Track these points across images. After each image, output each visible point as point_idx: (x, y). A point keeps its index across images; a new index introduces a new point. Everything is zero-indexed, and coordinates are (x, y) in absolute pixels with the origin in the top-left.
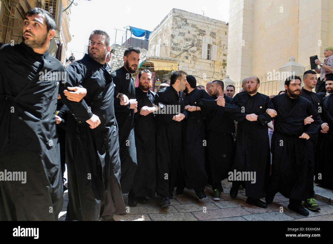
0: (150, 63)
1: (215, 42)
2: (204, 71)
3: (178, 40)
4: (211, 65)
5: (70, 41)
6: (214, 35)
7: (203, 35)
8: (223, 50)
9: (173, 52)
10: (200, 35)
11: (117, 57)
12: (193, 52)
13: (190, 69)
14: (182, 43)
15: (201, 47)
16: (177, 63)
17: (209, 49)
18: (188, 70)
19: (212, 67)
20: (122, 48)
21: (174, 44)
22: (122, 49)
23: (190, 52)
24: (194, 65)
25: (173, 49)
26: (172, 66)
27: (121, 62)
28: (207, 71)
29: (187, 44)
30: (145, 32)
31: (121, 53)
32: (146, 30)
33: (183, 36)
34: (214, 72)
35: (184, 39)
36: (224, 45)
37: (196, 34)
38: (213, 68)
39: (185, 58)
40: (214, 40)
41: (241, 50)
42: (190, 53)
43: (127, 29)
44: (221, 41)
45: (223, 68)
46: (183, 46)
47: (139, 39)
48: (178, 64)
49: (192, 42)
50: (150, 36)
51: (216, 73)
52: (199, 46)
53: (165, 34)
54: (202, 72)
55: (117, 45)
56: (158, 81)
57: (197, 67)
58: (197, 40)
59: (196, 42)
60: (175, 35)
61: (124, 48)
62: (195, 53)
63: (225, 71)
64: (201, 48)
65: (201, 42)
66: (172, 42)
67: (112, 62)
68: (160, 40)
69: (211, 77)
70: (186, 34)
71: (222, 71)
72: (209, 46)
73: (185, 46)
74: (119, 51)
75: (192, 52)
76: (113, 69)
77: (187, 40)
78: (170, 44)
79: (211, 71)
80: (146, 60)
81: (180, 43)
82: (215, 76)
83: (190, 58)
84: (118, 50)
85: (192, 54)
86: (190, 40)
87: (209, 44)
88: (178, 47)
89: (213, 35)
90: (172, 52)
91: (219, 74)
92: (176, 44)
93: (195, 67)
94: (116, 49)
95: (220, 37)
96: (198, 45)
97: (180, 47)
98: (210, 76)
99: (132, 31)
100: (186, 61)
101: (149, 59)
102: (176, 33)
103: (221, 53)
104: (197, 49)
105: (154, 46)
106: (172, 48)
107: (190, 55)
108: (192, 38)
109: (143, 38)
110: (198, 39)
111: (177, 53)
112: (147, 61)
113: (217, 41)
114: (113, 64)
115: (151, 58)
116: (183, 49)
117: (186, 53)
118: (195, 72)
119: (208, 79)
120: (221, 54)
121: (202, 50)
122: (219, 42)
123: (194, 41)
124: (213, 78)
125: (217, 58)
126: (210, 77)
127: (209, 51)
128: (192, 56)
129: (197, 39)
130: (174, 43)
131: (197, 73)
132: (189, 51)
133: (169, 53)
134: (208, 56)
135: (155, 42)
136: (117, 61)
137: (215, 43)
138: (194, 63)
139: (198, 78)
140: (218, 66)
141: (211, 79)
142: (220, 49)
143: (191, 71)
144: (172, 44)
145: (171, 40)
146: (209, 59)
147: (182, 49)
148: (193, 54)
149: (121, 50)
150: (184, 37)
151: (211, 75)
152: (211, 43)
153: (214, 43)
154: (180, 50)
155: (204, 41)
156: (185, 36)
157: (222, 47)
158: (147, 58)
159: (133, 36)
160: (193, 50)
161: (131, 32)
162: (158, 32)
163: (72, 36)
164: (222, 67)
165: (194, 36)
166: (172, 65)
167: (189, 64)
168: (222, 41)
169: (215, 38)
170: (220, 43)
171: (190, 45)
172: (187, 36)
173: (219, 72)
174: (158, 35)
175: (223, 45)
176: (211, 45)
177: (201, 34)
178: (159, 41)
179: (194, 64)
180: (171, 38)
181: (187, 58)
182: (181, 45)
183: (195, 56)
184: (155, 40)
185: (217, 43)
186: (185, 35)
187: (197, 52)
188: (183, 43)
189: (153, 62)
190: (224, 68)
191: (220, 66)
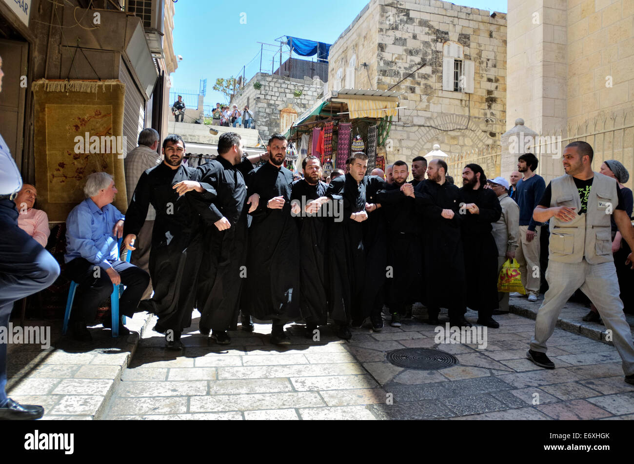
0: (340, 105)
1: (469, 54)
2: (449, 116)
3: (393, 54)
4: (464, 102)
5: (175, 69)
6: (467, 40)
7: (443, 41)
8: (486, 71)
9: (383, 80)
10: (437, 41)
11: (265, 99)
12: (425, 77)
13: (420, 113)
14: (401, 61)
15: (440, 66)
16: (395, 101)
17: (457, 69)
18: (416, 114)
19: (464, 106)
20: (275, 80)
21: (384, 64)
22: (275, 82)
23: (419, 77)
24: (427, 104)
25: (384, 73)
26: (386, 108)
27: (274, 107)
28: (455, 115)
29: (411, 61)
30: (317, 46)
31: (272, 91)
32: (319, 43)
33: (403, 45)
34: (469, 117)
35: (406, 50)
36: (488, 60)
37: (430, 41)
38: (467, 109)
39: (409, 91)
40: (467, 51)
41: (542, 64)
42: (419, 80)
43: (282, 43)
44: (481, 51)
45: (487, 107)
46: (402, 66)
47: (306, 61)
48: (397, 103)
49: (421, 56)
50: (331, 51)
51: (474, 119)
52: (436, 64)
53: (363, 45)
54: (444, 117)
55: (264, 75)
56: (357, 139)
57: (433, 108)
58: (432, 53)
59: (430, 57)
60: (385, 44)
61: (279, 80)
62: (430, 79)
63: (492, 113)
64: (441, 68)
65: (439, 56)
66: (381, 59)
67: (256, 108)
68: (354, 57)
69: (464, 128)
70: (407, 40)
71: (485, 114)
72: (457, 64)
73: (407, 66)
74: (269, 86)
75: (422, 78)
76: (258, 122)
77: (411, 53)
78: (377, 63)
79: (462, 116)
80: (331, 98)
81: (397, 61)
82: (472, 124)
83: (418, 90)
84: (267, 84)
85: (423, 81)
86: (417, 52)
87: (458, 59)
88: (394, 68)
89: (464, 40)
90: (381, 79)
91: (480, 121)
92: (388, 63)
93: (429, 108)
94: (262, 83)
95: (478, 44)
96: (434, 64)
97: (398, 69)
98: (461, 125)
99: (291, 45)
100: (411, 96)
101: (337, 96)
102: (388, 40)
103: (482, 76)
104: (432, 71)
105: (341, 70)
106: (381, 71)
107: (419, 84)
108: (421, 48)
109: (315, 58)
110: (434, 49)
111: (392, 81)
112: (333, 100)
113: (472, 51)
114: (259, 111)
115: (341, 94)
116: (404, 73)
117: (409, 79)
118: (431, 118)
119: (458, 131)
120: (482, 78)
121: (442, 72)
122: (477, 54)
123: (425, 54)
124: (467, 128)
125: (475, 88)
126: (461, 128)
127: (457, 73)
128: (422, 86)
129: (432, 50)
130: (384, 60)
131: (435, 120)
132: (416, 76)
133: (375, 82)
134: (456, 85)
135: (343, 63)
136: (266, 105)
137: (470, 56)
138: (427, 100)
139: (437, 130)
140: (477, 103)
141: (463, 131)
142: (481, 69)
143: (422, 116)
144: (382, 64)
145: (379, 55)
146: (459, 90)
147: (402, 72)
148: (425, 82)
149: (272, 84)
150: (405, 48)
151: (464, 124)
152: (462, 57)
153: (467, 57)
154: (397, 74)
155: (445, 53)
156: (406, 46)
157: (485, 64)
158: (334, 94)
159: (295, 56)
160: (424, 73)
161: (289, 48)
162: (349, 42)
163: (178, 60)
164: (485, 105)
165: (426, 43)
166: (385, 106)
167: (417, 103)
168: (483, 52)
169: (469, 46)
170: (479, 55)
171: (419, 64)
172: (411, 44)
173: (480, 116)
174: (348, 48)
175: (485, 60)
176: (461, 61)
177: (440, 40)
178: (352, 60)
179: (428, 102)
180: (378, 50)
181: (413, 90)
182: (399, 65)
183: (430, 86)
184: (343, 59)
185: (474, 55)
186: (406, 42)
187: (432, 77)
188: (403, 59)
189: (346, 102)
190: (490, 107)
191: (482, 102)
